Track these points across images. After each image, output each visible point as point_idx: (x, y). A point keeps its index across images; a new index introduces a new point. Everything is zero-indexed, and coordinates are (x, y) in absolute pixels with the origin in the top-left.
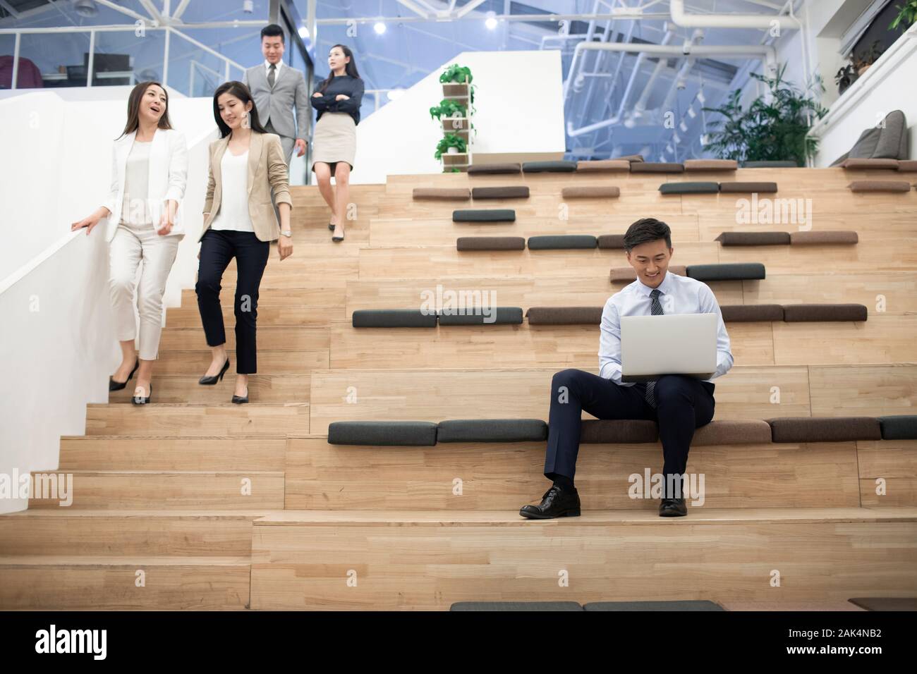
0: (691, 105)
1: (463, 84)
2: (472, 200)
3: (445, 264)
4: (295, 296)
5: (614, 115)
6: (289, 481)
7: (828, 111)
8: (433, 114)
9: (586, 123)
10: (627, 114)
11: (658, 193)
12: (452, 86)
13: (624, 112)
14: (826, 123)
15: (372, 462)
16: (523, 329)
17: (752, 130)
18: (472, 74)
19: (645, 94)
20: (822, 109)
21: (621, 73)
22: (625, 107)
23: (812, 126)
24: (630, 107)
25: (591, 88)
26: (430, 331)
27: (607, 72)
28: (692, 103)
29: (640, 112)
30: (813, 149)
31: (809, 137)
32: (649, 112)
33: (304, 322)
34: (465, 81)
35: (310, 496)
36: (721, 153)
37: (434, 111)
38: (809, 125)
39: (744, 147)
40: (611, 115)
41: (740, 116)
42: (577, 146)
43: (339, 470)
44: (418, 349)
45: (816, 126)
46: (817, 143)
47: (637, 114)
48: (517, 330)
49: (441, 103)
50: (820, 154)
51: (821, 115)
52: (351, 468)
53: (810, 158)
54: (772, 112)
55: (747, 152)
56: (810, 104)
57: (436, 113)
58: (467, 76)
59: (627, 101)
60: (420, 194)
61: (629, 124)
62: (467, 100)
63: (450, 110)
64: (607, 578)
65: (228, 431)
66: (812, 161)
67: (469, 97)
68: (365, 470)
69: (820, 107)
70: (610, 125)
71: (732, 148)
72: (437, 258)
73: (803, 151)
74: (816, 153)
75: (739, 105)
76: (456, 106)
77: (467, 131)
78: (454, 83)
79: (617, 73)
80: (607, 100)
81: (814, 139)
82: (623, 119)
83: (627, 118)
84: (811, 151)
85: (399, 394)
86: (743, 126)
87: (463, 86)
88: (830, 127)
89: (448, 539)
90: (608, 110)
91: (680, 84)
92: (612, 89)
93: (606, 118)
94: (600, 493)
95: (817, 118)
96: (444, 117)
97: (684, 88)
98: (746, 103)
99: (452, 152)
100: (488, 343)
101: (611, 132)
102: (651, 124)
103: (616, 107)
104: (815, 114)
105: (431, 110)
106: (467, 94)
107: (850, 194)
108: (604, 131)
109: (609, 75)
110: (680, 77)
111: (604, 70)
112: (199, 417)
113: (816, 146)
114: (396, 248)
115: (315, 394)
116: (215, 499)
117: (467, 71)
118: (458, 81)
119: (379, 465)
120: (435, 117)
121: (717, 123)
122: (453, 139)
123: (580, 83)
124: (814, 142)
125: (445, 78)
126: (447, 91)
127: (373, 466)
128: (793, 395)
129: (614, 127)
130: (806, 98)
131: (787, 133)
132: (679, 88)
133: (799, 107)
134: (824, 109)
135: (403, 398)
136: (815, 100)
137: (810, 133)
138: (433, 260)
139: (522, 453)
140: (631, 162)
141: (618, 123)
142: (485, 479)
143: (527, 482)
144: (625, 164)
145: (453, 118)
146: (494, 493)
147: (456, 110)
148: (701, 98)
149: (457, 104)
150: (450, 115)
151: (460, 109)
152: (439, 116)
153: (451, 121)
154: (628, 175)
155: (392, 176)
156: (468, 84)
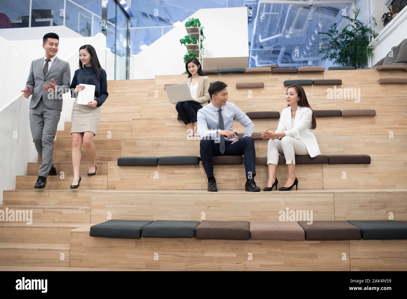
0: (316, 28)
1: (196, 27)
3: (172, 126)
5: (281, 32)
6: (72, 253)
7: (378, 35)
8: (182, 43)
9: (269, 35)
10: (286, 32)
11: (283, 85)
12: (191, 28)
13: (284, 31)
14: (377, 41)
15: (110, 245)
16: (199, 167)
17: (342, 42)
18: (200, 22)
19: (294, 22)
20: (375, 34)
21: (283, 12)
22: (285, 29)
23: (370, 42)
24: (288, 28)
25: (269, 20)
26: (155, 168)
28: (317, 27)
30: (371, 53)
31: (369, 47)
32: (298, 30)
33: (101, 158)
34: (196, 26)
35: (81, 260)
36: (328, 53)
38: (369, 41)
39: (339, 51)
40: (279, 32)
41: (337, 36)
42: (265, 46)
43: (95, 248)
44: (149, 177)
45: (372, 42)
46: (373, 50)
47: (291, 32)
48: (196, 167)
49: (185, 37)
50: (374, 55)
51: (375, 37)
52: (101, 248)
53: (370, 58)
54: (351, 34)
55: (339, 54)
56: (369, 30)
57: (183, 42)
58: (198, 24)
59: (286, 26)
61: (287, 36)
62: (199, 34)
63: (189, 40)
65: (53, 221)
66: (370, 59)
67: (200, 33)
68: (107, 249)
69: (374, 33)
70: (280, 37)
71: (332, 51)
72: (168, 123)
73: (366, 54)
74: (372, 55)
75: (336, 30)
76: (192, 38)
77: (198, 50)
78: (192, 27)
79: (281, 13)
80: (277, 25)
81: (371, 48)
82: (284, 34)
83: (287, 34)
84: (370, 54)
85: (132, 204)
86: (338, 41)
88: (379, 42)
90: (278, 30)
91: (310, 18)
92: (280, 19)
93: (277, 33)
94: (219, 263)
95: (373, 38)
96: (187, 44)
97: (312, 20)
98: (340, 29)
100: (182, 174)
101: (280, 40)
102: (298, 36)
103: (282, 29)
104: (372, 35)
105: (180, 40)
106: (198, 32)
107: (379, 85)
108: (277, 39)
109: (278, 13)
110: (310, 15)
111: (275, 11)
112: (40, 214)
113: (372, 52)
114: (149, 119)
115: (94, 203)
116: (37, 261)
117: (198, 21)
118: (193, 27)
119: (113, 246)
120: (183, 44)
121: (326, 39)
122: (191, 54)
123: (263, 17)
124: (372, 49)
125: (187, 25)
126: (189, 31)
127: (111, 247)
128: (325, 207)
129: (281, 38)
130: (368, 27)
131: (358, 45)
132: (310, 20)
133: (365, 32)
134: (376, 34)
135: (134, 206)
136: (372, 29)
137: (370, 45)
138: (167, 124)
139: (182, 242)
140: (272, 68)
141: (283, 36)
142: (164, 254)
143: (184, 256)
144: (269, 69)
145: (192, 44)
146: (168, 261)
147: (192, 40)
148: (320, 25)
149: (193, 38)
150: (190, 43)
151: (194, 40)
152: (185, 43)
153: (190, 46)
154: (271, 74)
155: (157, 76)
156: (198, 27)
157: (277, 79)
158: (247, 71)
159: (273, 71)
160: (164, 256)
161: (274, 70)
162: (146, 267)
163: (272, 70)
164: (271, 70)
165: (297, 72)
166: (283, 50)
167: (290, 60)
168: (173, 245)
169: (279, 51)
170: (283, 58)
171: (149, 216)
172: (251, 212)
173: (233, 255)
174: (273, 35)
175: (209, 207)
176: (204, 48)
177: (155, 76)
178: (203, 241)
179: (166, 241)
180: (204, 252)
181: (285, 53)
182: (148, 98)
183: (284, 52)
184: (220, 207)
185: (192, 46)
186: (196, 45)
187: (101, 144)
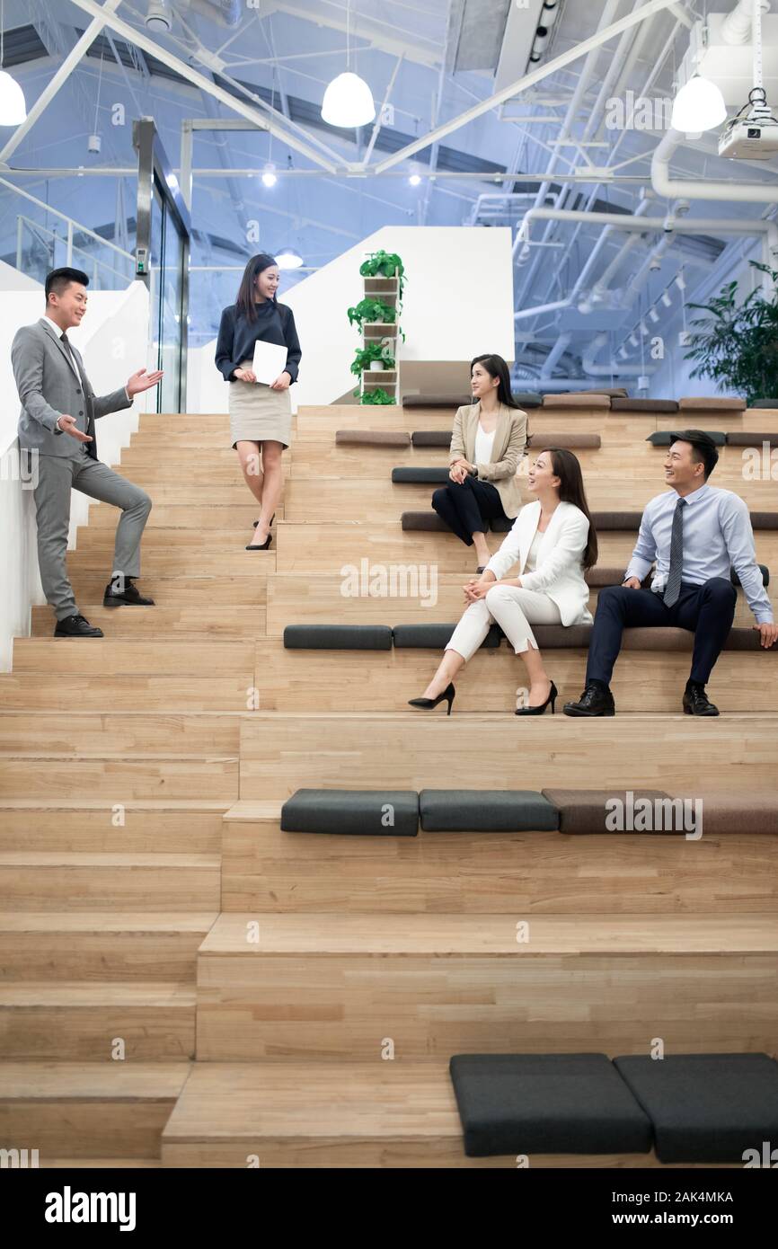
0: (666, 290)
1: (392, 278)
2: (412, 448)
3: (387, 545)
4: (196, 588)
5: (564, 297)
6: (227, 877)
8: (351, 318)
10: (581, 296)
11: (648, 443)
12: (377, 280)
13: (578, 293)
15: (332, 853)
16: (502, 653)
17: (748, 333)
18: (403, 264)
19: (608, 274)
21: (576, 242)
22: (580, 288)
24: (586, 286)
25: (536, 259)
26: (384, 655)
27: (559, 240)
28: (669, 288)
29: (600, 295)
32: (610, 292)
33: (212, 628)
34: (394, 275)
35: (254, 895)
36: (708, 360)
37: (354, 313)
39: (736, 356)
40: (559, 295)
41: (733, 315)
43: (292, 863)
44: (367, 677)
47: (596, 298)
48: (493, 654)
49: (362, 303)
52: (306, 860)
55: (738, 363)
57: (354, 316)
58: (397, 268)
59: (584, 281)
60: (345, 438)
61: (584, 308)
62: (395, 297)
63: (374, 312)
64: (639, 1021)
65: (134, 794)
67: (398, 293)
68: (323, 863)
70: (558, 309)
72: (377, 538)
75: (733, 300)
76: (382, 308)
77: (394, 339)
78: (379, 277)
79: (571, 245)
80: (555, 275)
82: (577, 301)
83: (583, 301)
85: (353, 749)
86: (737, 329)
87: (392, 280)
89: (444, 973)
90: (556, 289)
91: (654, 264)
92: (563, 261)
93: (552, 298)
94: (615, 893)
96: (365, 321)
97: (659, 269)
99: (375, 367)
101: (559, 316)
102: (610, 308)
103: (569, 286)
105: (350, 311)
106: (395, 289)
108: (548, 316)
109: (562, 245)
110: (654, 256)
111: (555, 238)
112: (96, 775)
114: (325, 524)
115: (246, 747)
116: (131, 899)
117: (396, 260)
118: (385, 275)
119: (341, 856)
120: (355, 321)
121: (703, 322)
122: (378, 351)
123: (525, 255)
125: (366, 270)
126: (369, 286)
127: (333, 858)
129: (562, 310)
132: (652, 269)
135: (358, 753)
138: (373, 539)
139: (520, 843)
140: (612, 397)
141: (570, 306)
142: (473, 875)
143: (526, 879)
144: (604, 400)
145: (379, 323)
146: (485, 892)
147: (383, 313)
148: (680, 283)
149: (383, 305)
150: (375, 319)
151: (386, 312)
152: (359, 319)
153: (376, 327)
154: (608, 413)
155: (302, 407)
156: (397, 277)
157: (623, 428)
158: (546, 403)
159: (616, 406)
160: (472, 878)
161: (618, 403)
162: (428, 907)
163: (611, 402)
164: (609, 403)
165: (675, 408)
166: (561, 344)
167: (574, 372)
168: (497, 850)
169: (550, 349)
170: (558, 365)
171: (400, 779)
172: (660, 766)
173: (650, 872)
174: (539, 303)
175: (553, 755)
176: (404, 336)
177: (299, 407)
178: (575, 839)
179: (479, 842)
180: (576, 867)
181: (567, 354)
182: (289, 465)
183: (564, 348)
184: (583, 754)
185: (380, 327)
186: (390, 327)
187: (202, 589)
